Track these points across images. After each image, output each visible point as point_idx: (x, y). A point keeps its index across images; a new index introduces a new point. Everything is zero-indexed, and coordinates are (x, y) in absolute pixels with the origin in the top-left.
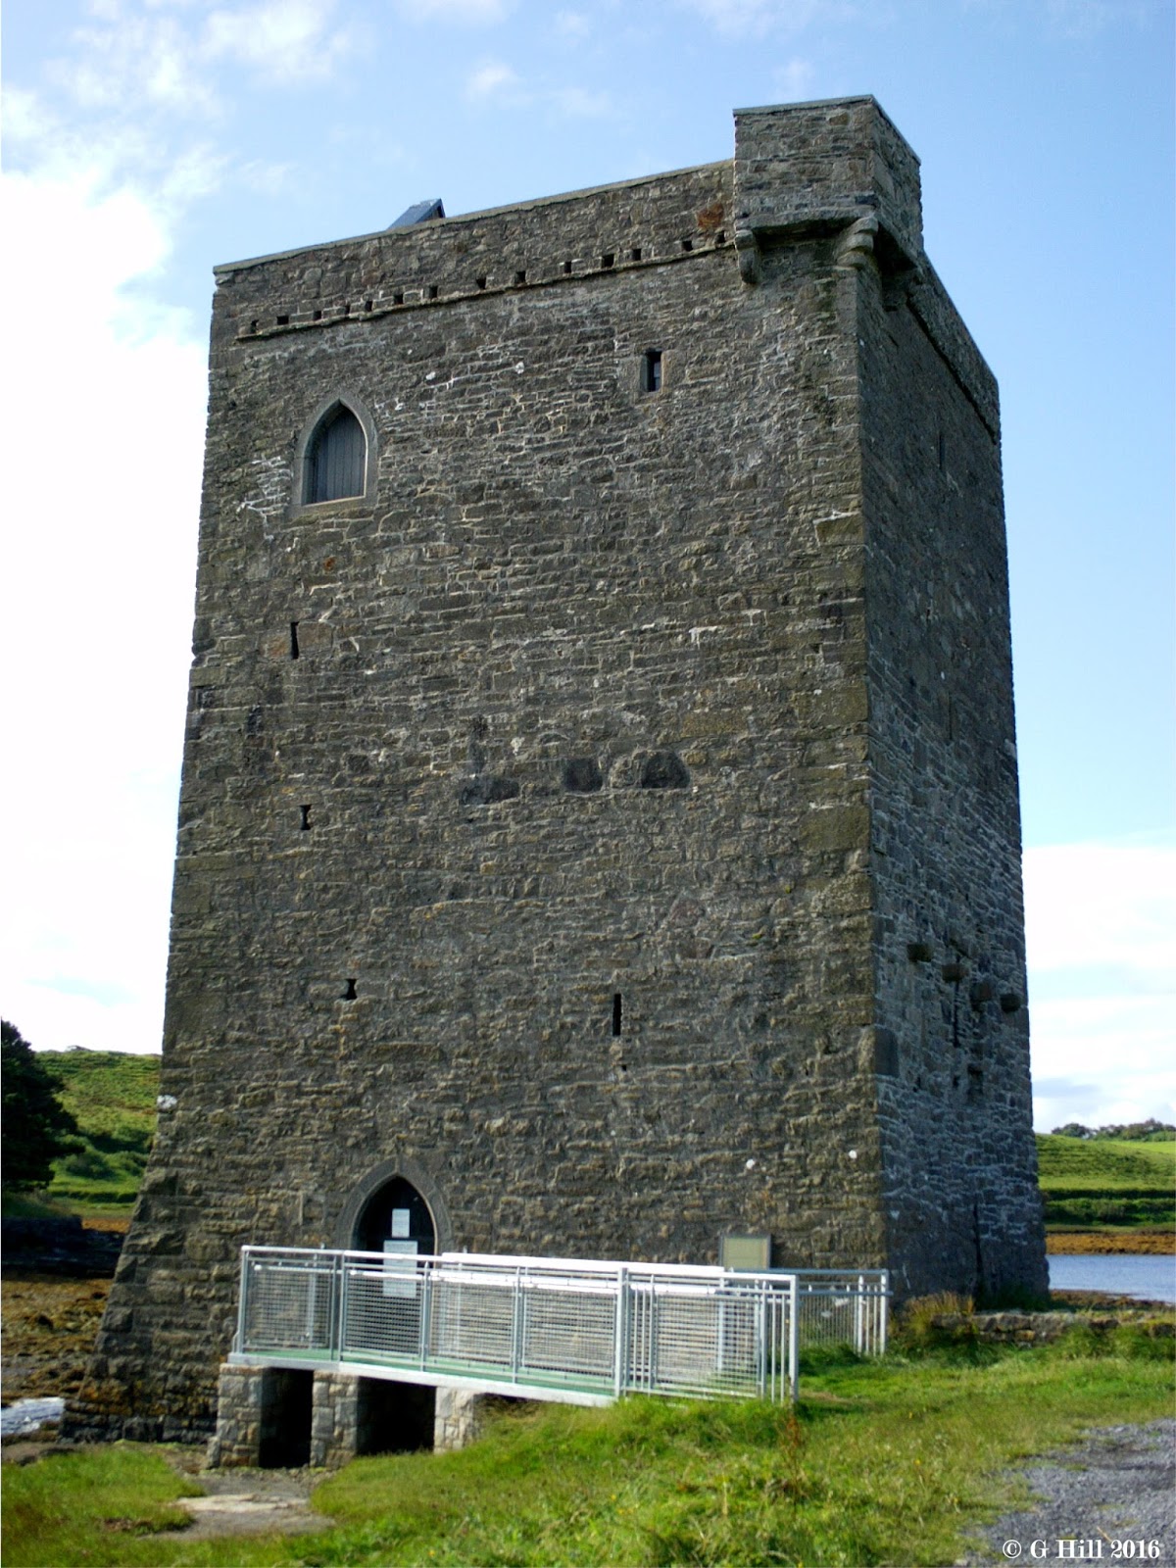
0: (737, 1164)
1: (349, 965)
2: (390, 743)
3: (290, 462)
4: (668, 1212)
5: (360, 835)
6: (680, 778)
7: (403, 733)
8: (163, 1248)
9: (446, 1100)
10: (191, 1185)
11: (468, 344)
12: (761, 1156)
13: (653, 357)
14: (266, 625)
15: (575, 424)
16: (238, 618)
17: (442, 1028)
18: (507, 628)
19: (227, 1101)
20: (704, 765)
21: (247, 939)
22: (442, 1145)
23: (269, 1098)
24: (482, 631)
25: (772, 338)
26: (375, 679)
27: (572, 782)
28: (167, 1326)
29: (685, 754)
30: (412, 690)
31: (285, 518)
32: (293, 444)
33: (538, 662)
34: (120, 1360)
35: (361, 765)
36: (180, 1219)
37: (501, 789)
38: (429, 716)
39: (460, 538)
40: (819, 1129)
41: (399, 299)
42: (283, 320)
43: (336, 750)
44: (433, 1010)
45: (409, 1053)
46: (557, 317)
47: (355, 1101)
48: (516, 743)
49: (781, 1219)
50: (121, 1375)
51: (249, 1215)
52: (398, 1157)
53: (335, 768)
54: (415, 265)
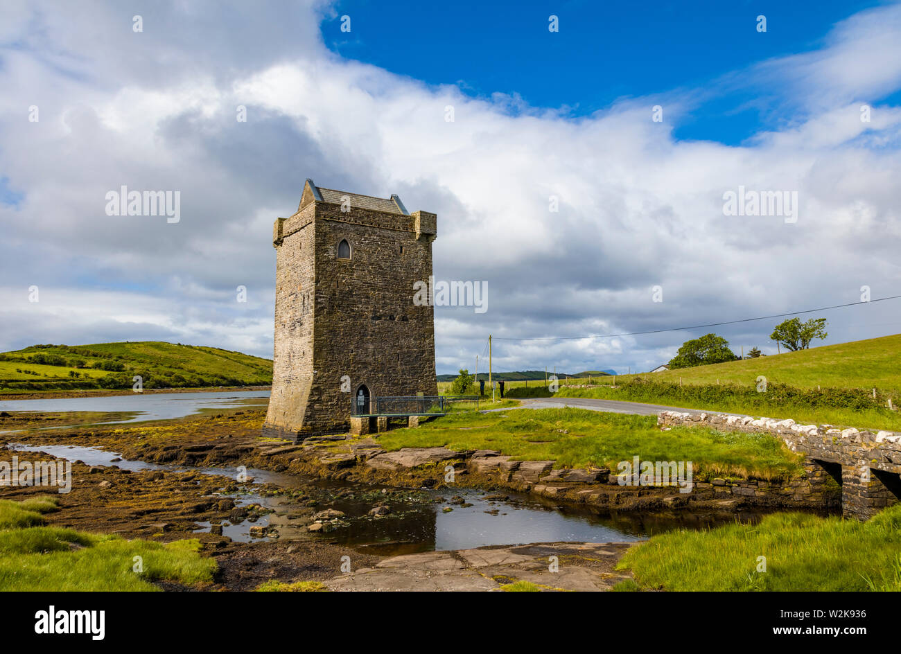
0: (417, 381)
1: (352, 347)
2: (358, 307)
3: (335, 248)
4: (408, 389)
5: (353, 324)
6: (407, 320)
7: (360, 306)
8: (318, 400)
9: (371, 371)
10: (322, 388)
11: (370, 235)
12: (421, 379)
13: (401, 248)
14: (332, 280)
15: (390, 256)
16: (325, 278)
17: (370, 359)
18: (379, 290)
19: (329, 371)
20: (411, 319)
21: (331, 341)
22: (371, 379)
23: (337, 371)
24: (374, 290)
25: (420, 250)
26: (355, 295)
27: (390, 319)
28: (319, 415)
29: (408, 316)
30: (362, 298)
31: (335, 259)
32: (336, 245)
33: (384, 298)
34: (310, 422)
35: (352, 311)
36: (320, 395)
37: (379, 318)
38: (365, 304)
39: (369, 271)
40: (429, 376)
41: (356, 222)
42: (331, 218)
43: (348, 307)
44: (368, 356)
45: (364, 363)
46: (386, 235)
47: (355, 371)
48: (381, 311)
49: (424, 389)
50: (311, 425)
51: (335, 392)
52: (363, 380)
53: (347, 310)
54: (359, 216)
